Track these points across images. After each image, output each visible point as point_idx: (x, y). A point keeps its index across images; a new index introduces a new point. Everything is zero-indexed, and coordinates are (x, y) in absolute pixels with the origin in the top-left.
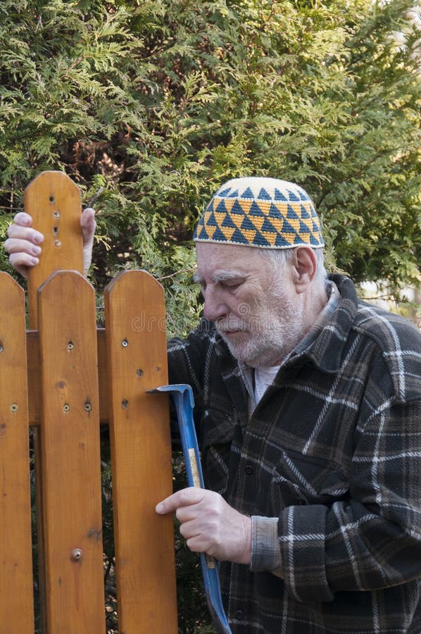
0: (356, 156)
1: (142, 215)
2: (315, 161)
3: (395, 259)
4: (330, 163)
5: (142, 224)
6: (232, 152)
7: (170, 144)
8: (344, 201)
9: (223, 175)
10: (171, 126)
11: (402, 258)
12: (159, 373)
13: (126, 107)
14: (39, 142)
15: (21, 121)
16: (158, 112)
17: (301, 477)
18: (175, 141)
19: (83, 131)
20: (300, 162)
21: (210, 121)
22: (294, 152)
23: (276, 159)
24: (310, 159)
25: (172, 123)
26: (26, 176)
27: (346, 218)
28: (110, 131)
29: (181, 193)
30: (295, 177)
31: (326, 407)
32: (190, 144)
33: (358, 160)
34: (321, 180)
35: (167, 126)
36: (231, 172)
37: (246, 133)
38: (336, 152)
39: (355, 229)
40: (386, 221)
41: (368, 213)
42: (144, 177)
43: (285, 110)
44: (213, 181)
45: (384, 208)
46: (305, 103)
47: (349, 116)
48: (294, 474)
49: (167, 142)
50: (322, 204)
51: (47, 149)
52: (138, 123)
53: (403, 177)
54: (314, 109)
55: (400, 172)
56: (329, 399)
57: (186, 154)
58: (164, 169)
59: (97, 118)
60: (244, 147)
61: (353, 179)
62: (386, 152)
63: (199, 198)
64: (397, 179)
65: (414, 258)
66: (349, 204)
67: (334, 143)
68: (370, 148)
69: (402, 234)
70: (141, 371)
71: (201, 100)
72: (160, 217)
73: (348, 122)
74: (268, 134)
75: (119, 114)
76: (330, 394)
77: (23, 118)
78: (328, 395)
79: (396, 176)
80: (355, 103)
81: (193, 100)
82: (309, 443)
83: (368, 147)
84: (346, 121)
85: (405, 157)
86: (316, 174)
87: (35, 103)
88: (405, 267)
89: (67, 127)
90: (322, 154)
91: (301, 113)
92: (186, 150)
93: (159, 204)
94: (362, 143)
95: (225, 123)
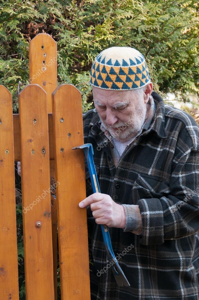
0: (165, 30)
1: (61, 58)
2: (145, 32)
3: (184, 80)
4: (152, 33)
5: (60, 62)
6: (104, 28)
7: (74, 24)
8: (159, 52)
9: (100, 39)
10: (75, 15)
11: (187, 80)
12: (79, 135)
13: (53, 6)
14: (11, 23)
15: (2, 12)
16: (69, 8)
17: (149, 186)
18: (77, 22)
19: (32, 17)
20: (138, 33)
21: (94, 13)
22: (135, 28)
23: (126, 31)
24: (142, 32)
25: (75, 13)
26: (5, 39)
27: (160, 60)
28: (45, 17)
29: (80, 47)
30: (135, 40)
31: (158, 153)
32: (84, 24)
33: (166, 32)
34: (148, 42)
35: (73, 15)
36: (104, 37)
37: (111, 19)
38: (155, 28)
39: (164, 65)
40: (179, 62)
41: (171, 58)
42: (62, 39)
43: (130, 7)
44: (95, 42)
45: (178, 55)
46: (140, 4)
47: (161, 10)
48: (145, 185)
49: (73, 23)
50: (148, 53)
51: (15, 26)
52: (59, 13)
53: (187, 41)
54: (145, 7)
55: (186, 38)
56: (159, 149)
57: (82, 29)
58: (72, 36)
59: (39, 11)
60: (110, 25)
61: (163, 41)
62: (179, 28)
63: (89, 50)
64: (185, 42)
65: (193, 80)
66: (162, 53)
67: (154, 23)
68: (172, 26)
69: (187, 68)
70: (70, 134)
71: (89, 2)
72: (70, 59)
73: (161, 14)
74: (122, 19)
75: (50, 9)
76: (159, 147)
77: (3, 11)
78: (158, 147)
79: (184, 40)
80: (164, 4)
81: (86, 2)
82: (151, 169)
83: (171, 26)
84: (160, 13)
85: (189, 31)
86: (145, 39)
87: (9, 4)
88: (188, 84)
89: (24, 15)
90: (148, 28)
91: (138, 9)
92: (82, 27)
93: (69, 53)
94: (168, 23)
95: (101, 14)
